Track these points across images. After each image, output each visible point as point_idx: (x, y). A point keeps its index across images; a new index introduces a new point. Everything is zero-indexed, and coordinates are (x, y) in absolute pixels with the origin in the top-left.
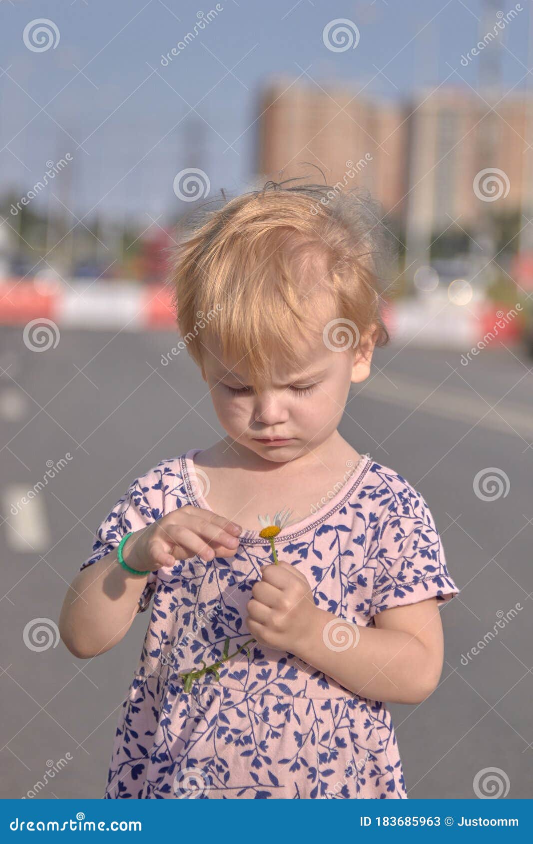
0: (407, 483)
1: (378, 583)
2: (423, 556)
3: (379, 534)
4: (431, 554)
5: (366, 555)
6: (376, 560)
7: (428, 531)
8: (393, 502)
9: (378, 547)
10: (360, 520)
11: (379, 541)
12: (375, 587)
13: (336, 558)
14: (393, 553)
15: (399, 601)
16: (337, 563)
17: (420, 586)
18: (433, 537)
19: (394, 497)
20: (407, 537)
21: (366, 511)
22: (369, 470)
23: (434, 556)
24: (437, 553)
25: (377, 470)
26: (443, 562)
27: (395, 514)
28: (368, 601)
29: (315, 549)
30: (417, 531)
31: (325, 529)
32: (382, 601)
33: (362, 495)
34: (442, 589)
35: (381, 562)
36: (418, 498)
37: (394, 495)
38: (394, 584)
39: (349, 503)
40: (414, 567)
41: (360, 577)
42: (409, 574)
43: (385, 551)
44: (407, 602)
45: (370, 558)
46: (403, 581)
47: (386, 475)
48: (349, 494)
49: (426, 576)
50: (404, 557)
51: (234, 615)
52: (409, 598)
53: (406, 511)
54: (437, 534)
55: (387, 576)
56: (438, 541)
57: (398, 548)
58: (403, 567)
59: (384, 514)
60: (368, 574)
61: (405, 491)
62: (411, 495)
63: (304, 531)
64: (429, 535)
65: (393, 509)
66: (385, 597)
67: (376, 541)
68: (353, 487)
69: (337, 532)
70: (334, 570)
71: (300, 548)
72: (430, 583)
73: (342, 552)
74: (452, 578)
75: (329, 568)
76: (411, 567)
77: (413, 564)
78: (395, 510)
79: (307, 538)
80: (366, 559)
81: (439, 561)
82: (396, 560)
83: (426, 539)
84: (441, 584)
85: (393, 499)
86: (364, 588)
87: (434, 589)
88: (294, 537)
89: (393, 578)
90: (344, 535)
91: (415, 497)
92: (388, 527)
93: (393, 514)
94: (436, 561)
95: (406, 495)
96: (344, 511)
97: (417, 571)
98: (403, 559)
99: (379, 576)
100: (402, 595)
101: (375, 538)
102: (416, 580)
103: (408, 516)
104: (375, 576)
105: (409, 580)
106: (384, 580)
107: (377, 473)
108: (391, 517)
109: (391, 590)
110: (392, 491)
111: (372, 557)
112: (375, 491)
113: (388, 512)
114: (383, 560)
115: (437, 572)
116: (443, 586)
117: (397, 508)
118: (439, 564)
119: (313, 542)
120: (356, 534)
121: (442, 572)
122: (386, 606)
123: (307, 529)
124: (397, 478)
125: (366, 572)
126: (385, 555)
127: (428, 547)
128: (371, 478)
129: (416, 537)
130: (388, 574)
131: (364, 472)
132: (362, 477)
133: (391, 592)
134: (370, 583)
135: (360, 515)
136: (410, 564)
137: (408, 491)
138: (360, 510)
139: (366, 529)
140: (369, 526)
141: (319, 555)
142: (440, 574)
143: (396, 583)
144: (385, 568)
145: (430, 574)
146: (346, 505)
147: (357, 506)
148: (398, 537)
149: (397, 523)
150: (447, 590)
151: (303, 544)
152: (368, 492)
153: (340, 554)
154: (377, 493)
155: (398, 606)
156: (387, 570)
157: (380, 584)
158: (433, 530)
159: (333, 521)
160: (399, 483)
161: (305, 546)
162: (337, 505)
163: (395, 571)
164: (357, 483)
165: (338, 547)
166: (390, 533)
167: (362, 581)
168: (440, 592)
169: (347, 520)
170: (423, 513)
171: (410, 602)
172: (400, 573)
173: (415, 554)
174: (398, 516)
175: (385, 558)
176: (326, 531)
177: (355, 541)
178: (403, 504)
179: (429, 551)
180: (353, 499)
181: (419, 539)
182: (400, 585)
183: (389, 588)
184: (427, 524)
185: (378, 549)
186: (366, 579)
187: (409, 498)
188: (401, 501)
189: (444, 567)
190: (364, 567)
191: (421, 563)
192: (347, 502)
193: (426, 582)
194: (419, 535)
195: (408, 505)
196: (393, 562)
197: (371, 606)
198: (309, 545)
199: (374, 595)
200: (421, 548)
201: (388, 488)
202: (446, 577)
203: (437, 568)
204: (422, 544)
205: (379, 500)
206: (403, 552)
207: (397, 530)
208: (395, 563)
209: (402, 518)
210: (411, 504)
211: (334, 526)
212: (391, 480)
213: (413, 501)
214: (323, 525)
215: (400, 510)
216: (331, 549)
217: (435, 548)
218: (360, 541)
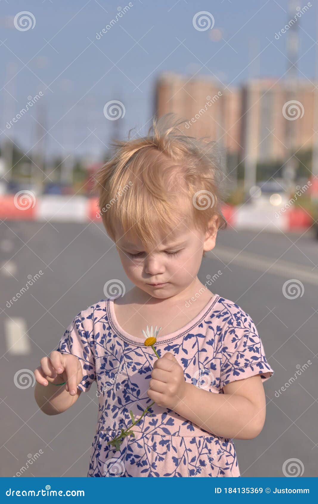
0: (240, 309)
1: (223, 368)
2: (250, 351)
3: (222, 338)
4: (256, 350)
5: (215, 351)
6: (220, 354)
7: (253, 336)
8: (231, 319)
9: (222, 345)
10: (211, 330)
11: (222, 342)
12: (222, 370)
13: (196, 353)
14: (231, 349)
15: (236, 378)
16: (197, 356)
17: (249, 368)
18: (257, 339)
19: (231, 316)
20: (240, 340)
21: (214, 325)
22: (217, 302)
23: (257, 351)
24: (260, 349)
25: (222, 302)
26: (263, 354)
27: (232, 326)
28: (217, 379)
29: (184, 348)
30: (246, 336)
31: (190, 336)
32: (226, 378)
33: (212, 316)
34: (262, 370)
35: (224, 355)
36: (246, 317)
38: (233, 368)
39: (204, 321)
40: (245, 358)
41: (212, 364)
42: (242, 361)
43: (226, 348)
44: (241, 379)
45: (217, 353)
46: (239, 366)
47: (227, 304)
48: (205, 315)
49: (252, 363)
50: (238, 352)
51: (136, 388)
52: (242, 375)
53: (239, 324)
54: (259, 338)
55: (229, 363)
56: (260, 342)
57: (234, 346)
58: (238, 358)
59: (225, 327)
60: (217, 362)
61: (238, 313)
62: (242, 315)
63: (177, 338)
64: (254, 338)
65: (230, 323)
66: (228, 376)
67: (220, 342)
68: (207, 312)
69: (197, 338)
70: (195, 360)
71: (175, 348)
72: (255, 367)
73: (200, 350)
74: (269, 364)
75: (192, 359)
76: (243, 357)
77: (244, 356)
78: (232, 324)
79: (179, 341)
80: (215, 354)
81: (261, 354)
82: (234, 353)
83: (252, 340)
85: (231, 318)
86: (215, 371)
87: (257, 370)
88: (170, 341)
89: (232, 364)
90: (201, 340)
91: (244, 316)
92: (228, 334)
93: (230, 326)
94: (259, 353)
95: (239, 315)
96: (201, 326)
97: (246, 360)
98: (238, 353)
99: (224, 363)
100: (238, 374)
101: (220, 340)
102: (246, 365)
103: (240, 327)
104: (221, 364)
105: (242, 365)
106: (227, 365)
107: (222, 303)
108: (229, 328)
109: (231, 372)
110: (230, 313)
111: (218, 352)
112: (220, 313)
113: (227, 325)
114: (225, 354)
115: (259, 360)
116: (263, 368)
117: (233, 322)
118: (260, 355)
119: (182, 344)
120: (209, 338)
121: (263, 360)
122: (229, 381)
123: (179, 337)
124: (234, 305)
125: (215, 361)
126: (227, 350)
127: (254, 345)
128: (218, 307)
129: (245, 339)
130: (229, 362)
131: (214, 303)
132: (213, 305)
134: (218, 367)
135: (211, 328)
136: (242, 356)
137: (240, 313)
138: (211, 325)
139: (215, 336)
140: (216, 334)
141: (185, 351)
142: (261, 361)
143: (234, 367)
144: (227, 358)
145: (254, 361)
146: (203, 322)
147: (209, 322)
148: (234, 340)
149: (233, 331)
150: (265, 370)
151: (177, 345)
152: (216, 314)
153: (199, 351)
154: (221, 314)
155: (236, 381)
156: (228, 360)
157: (225, 368)
158: (257, 336)
159: (194, 332)
160: (235, 308)
161: (178, 347)
162: (197, 322)
163: (233, 360)
164: (210, 309)
165: (197, 347)
166: (229, 338)
167: (213, 367)
168: (261, 372)
169: (203, 331)
170: (250, 326)
171: (243, 378)
172: (236, 361)
173: (245, 350)
175: (227, 352)
176: (190, 338)
177: (207, 343)
178: (237, 320)
179: (254, 347)
180: (207, 319)
181: (247, 341)
182: (237, 368)
183: (230, 370)
184: (253, 332)
185: (222, 347)
186: (215, 365)
187: (241, 317)
188: (236, 318)
189: (264, 357)
190: (214, 358)
191: (249, 355)
192: (203, 320)
193: (252, 366)
194: (247, 338)
195: (240, 321)
196: (231, 354)
197: (220, 382)
198: (180, 346)
199: (221, 375)
200: (249, 346)
201: (228, 311)
202: (265, 363)
203: (260, 358)
204: (249, 343)
205: (222, 318)
206: (237, 349)
207: (233, 336)
208: (233, 355)
209: (236, 328)
210: (241, 320)
211: (195, 335)
212: (230, 307)
213: (243, 318)
214: (189, 334)
215: (235, 324)
216: (193, 347)
217: (258, 346)
218: (211, 343)
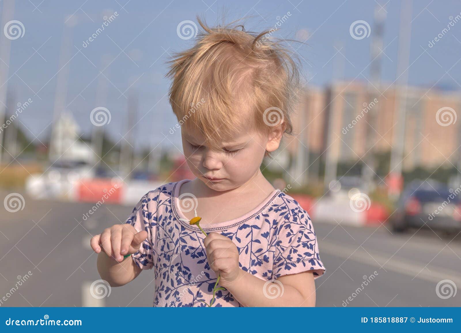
0: (299, 205)
1: (276, 261)
2: (304, 247)
3: (277, 232)
4: (309, 246)
5: (269, 244)
6: (274, 247)
7: (309, 233)
8: (288, 214)
9: (276, 239)
10: (267, 223)
11: (277, 236)
12: (275, 264)
13: (250, 242)
14: (285, 243)
15: (287, 272)
16: (249, 245)
17: (301, 264)
18: (312, 236)
19: (288, 211)
20: (295, 235)
21: (271, 219)
22: (278, 196)
23: (311, 247)
24: (314, 246)
25: (282, 196)
26: (317, 251)
27: (288, 221)
28: (270, 271)
29: (237, 237)
30: (301, 232)
31: (245, 226)
32: (278, 272)
33: (271, 209)
34: (314, 266)
35: (278, 249)
36: (304, 213)
37: (289, 211)
38: (285, 262)
39: (262, 213)
40: (298, 253)
41: (265, 256)
42: (295, 256)
43: (281, 242)
44: (292, 273)
45: (271, 246)
46: (291, 260)
47: (287, 199)
48: (263, 208)
49: (305, 259)
50: (292, 246)
51: (187, 271)
52: (293, 270)
53: (295, 220)
54: (315, 235)
55: (281, 257)
56: (315, 239)
57: (288, 241)
58: (290, 252)
59: (282, 221)
60: (270, 255)
61: (296, 209)
62: (300, 211)
63: (232, 226)
64: (309, 235)
65: (287, 218)
66: (279, 270)
67: (275, 236)
68: (266, 205)
69: (252, 229)
70: (247, 249)
71: (228, 236)
72: (307, 263)
73: (254, 240)
74: (322, 261)
75: (244, 248)
76: (296, 253)
77: (297, 251)
78: (288, 219)
79: (233, 230)
80: (269, 246)
81: (314, 250)
82: (287, 248)
83: (307, 237)
84: (313, 264)
85: (288, 212)
86: (267, 263)
87: (309, 266)
88: (224, 229)
89: (285, 258)
90: (255, 231)
91: (302, 213)
92: (283, 228)
93: (287, 221)
94: (313, 250)
95: (296, 211)
96: (258, 218)
97: (299, 255)
98: (291, 248)
99: (277, 257)
100: (289, 268)
101: (275, 234)
102: (298, 261)
103: (296, 223)
104: (274, 257)
105: (294, 260)
106: (279, 259)
107: (282, 198)
108: (285, 222)
109: (283, 266)
110: (288, 208)
111: (272, 245)
112: (278, 207)
113: (283, 219)
114: (279, 247)
115: (312, 257)
116: (315, 265)
117: (289, 218)
118: (314, 252)
119: (236, 233)
120: (264, 231)
121: (316, 257)
122: (280, 274)
123: (234, 225)
124: (293, 201)
125: (269, 253)
126: (281, 244)
127: (308, 242)
128: (278, 201)
129: (300, 235)
130: (282, 256)
131: (275, 196)
132: (272, 200)
133: (283, 267)
134: (271, 260)
135: (267, 221)
136: (295, 251)
137: (299, 209)
138: (267, 218)
139: (270, 229)
140: (272, 227)
141: (239, 240)
142: (314, 258)
143: (286, 261)
144: (280, 252)
145: (307, 257)
146: (260, 214)
147: (267, 215)
148: (289, 235)
149: (289, 226)
150: (317, 267)
151: (231, 233)
152: (274, 208)
153: (252, 241)
154: (279, 208)
155: (287, 275)
156: (281, 254)
157: (277, 261)
158: (312, 233)
159: (250, 223)
160: (294, 204)
161: (231, 235)
162: (255, 214)
163: (285, 255)
164: (269, 202)
165: (251, 237)
166: (284, 232)
167: (266, 259)
168: (312, 268)
169: (259, 223)
170: (306, 222)
171: (294, 273)
172: (289, 256)
173: (299, 245)
174: (289, 222)
175: (281, 246)
176: (245, 228)
177: (262, 235)
178: (294, 216)
179: (308, 244)
180: (265, 212)
181: (301, 237)
182: (289, 263)
183: (282, 264)
184: (309, 228)
185: (276, 241)
186: (268, 258)
187: (298, 213)
188: (293, 214)
189: (317, 254)
190: (267, 251)
191: (302, 250)
192: (261, 213)
193: (304, 262)
194: (302, 234)
195: (296, 216)
196: (285, 249)
197: (272, 274)
198: (234, 234)
199: (274, 268)
200: (303, 242)
201: (286, 206)
202: (318, 260)
203: (313, 254)
204: (304, 239)
205: (279, 212)
206: (291, 244)
207: (288, 230)
208: (286, 249)
209: (292, 224)
210: (298, 216)
211: (250, 225)
212: (289, 202)
213: (300, 214)
214: (244, 224)
215: (291, 219)
216: (247, 237)
217: (313, 243)
218: (266, 235)
